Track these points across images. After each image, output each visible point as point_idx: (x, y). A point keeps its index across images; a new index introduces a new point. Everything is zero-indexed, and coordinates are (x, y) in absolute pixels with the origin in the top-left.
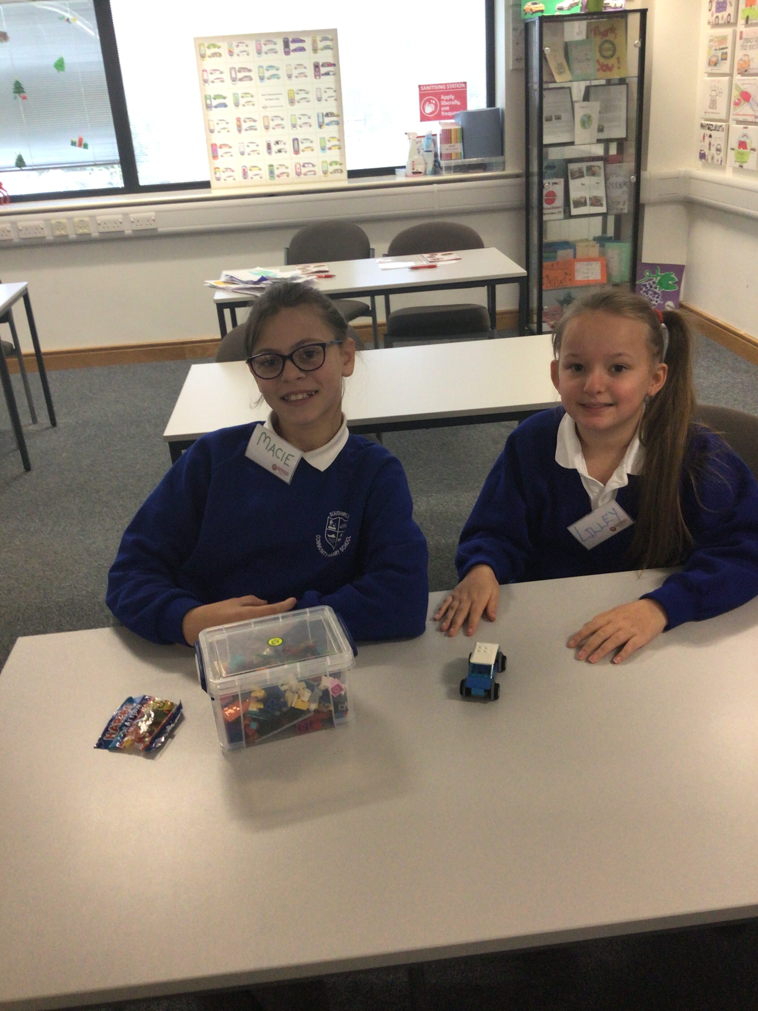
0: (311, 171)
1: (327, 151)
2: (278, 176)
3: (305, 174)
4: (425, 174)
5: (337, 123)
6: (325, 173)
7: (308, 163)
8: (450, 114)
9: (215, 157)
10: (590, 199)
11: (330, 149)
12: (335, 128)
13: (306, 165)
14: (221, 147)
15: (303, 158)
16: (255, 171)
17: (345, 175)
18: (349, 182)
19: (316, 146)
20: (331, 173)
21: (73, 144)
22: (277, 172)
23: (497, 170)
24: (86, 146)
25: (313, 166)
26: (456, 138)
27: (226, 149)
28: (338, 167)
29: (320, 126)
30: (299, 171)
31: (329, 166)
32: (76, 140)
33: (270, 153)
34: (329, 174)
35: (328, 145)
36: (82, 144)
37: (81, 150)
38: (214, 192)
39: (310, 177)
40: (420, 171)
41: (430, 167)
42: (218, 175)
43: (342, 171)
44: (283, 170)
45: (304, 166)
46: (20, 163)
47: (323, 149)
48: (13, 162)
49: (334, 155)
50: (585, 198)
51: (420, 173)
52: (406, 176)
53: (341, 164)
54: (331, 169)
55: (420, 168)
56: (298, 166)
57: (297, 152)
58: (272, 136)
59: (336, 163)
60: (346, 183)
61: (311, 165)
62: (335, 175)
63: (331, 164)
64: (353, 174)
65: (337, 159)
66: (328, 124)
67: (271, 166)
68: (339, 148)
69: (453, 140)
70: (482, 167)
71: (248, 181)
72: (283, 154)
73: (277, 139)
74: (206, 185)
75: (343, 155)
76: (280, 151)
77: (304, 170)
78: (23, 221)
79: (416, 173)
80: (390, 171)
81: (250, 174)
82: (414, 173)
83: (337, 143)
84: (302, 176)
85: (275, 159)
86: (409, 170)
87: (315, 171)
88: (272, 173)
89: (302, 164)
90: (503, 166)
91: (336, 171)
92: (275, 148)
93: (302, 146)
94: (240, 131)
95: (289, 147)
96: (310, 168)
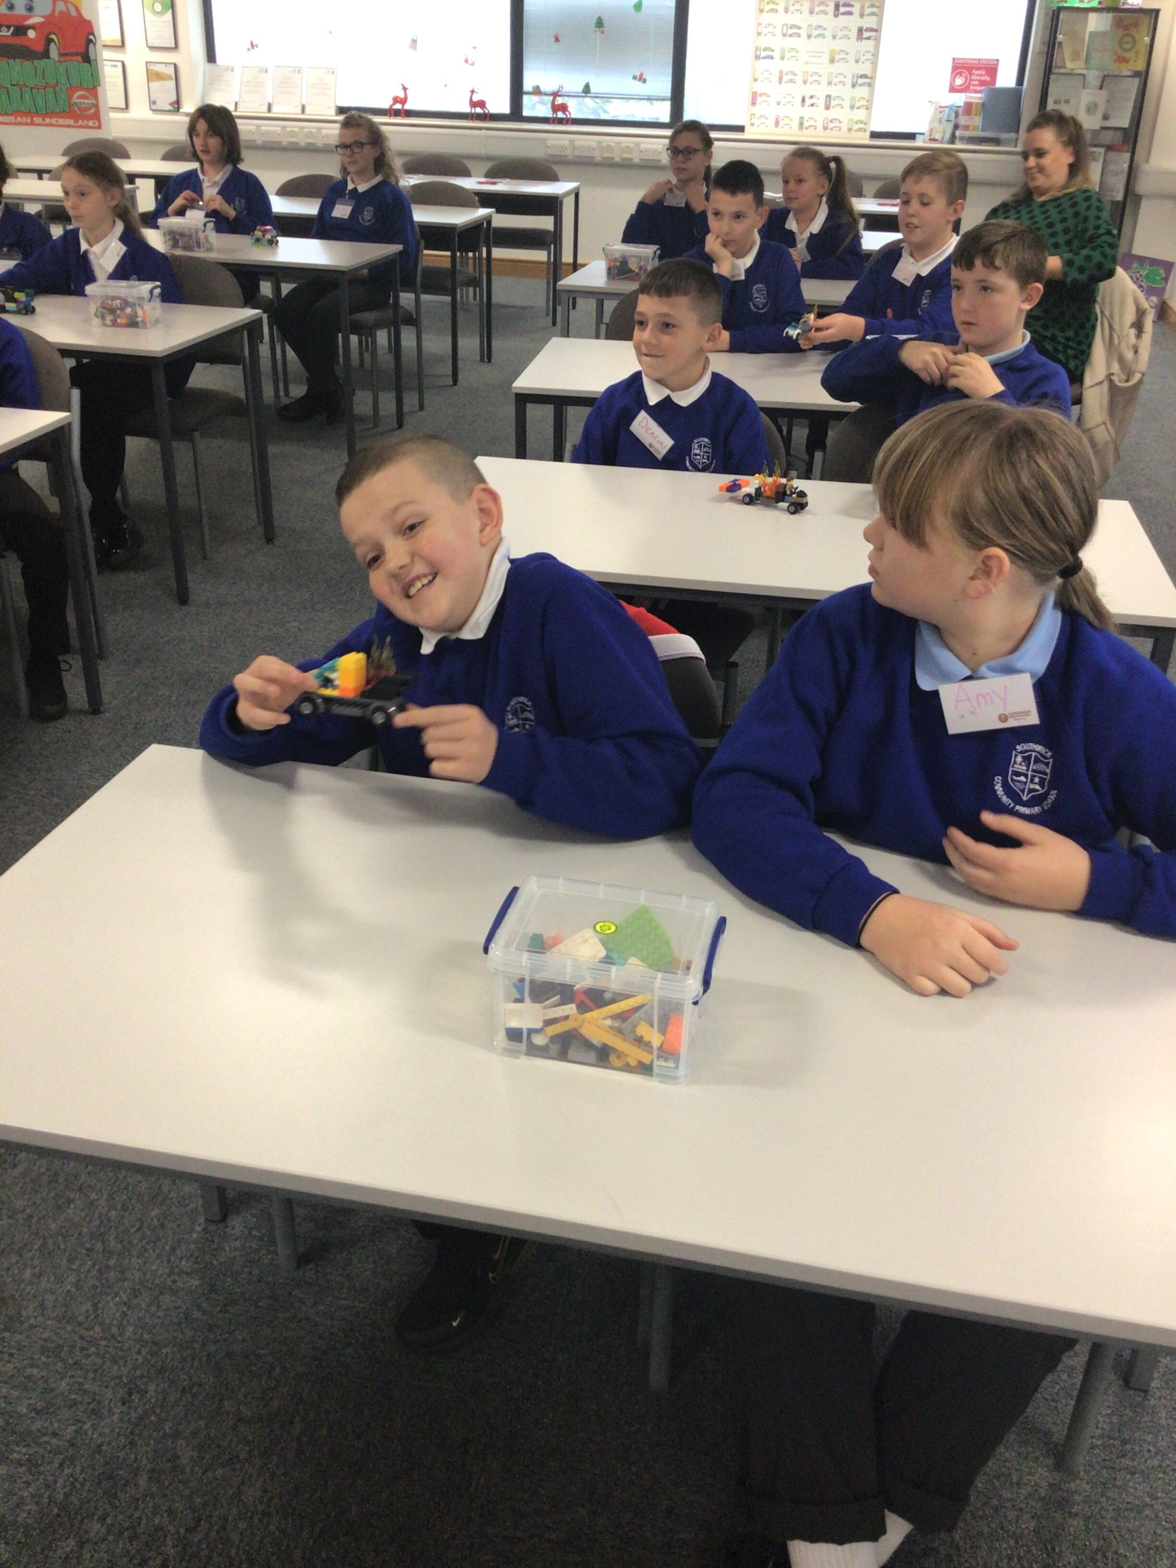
0: (837, 127)
1: (855, 110)
2: (807, 128)
3: (831, 129)
4: (942, 142)
5: (869, 85)
6: (850, 129)
7: (836, 119)
8: (978, 88)
9: (754, 103)
11: (858, 108)
12: (866, 89)
13: (834, 121)
14: (761, 95)
15: (832, 113)
16: (787, 121)
17: (868, 134)
18: (872, 141)
19: (846, 104)
20: (855, 131)
21: (635, 78)
22: (806, 124)
23: (1009, 146)
24: (644, 81)
25: (840, 122)
26: (976, 111)
27: (764, 98)
28: (862, 126)
29: (853, 86)
30: (826, 125)
31: (854, 124)
32: (638, 74)
33: (803, 106)
34: (853, 132)
35: (858, 104)
36: (641, 79)
37: (640, 84)
38: (746, 136)
39: (835, 133)
40: (937, 138)
41: (948, 136)
42: (753, 121)
43: (865, 131)
44: (812, 123)
45: (831, 121)
46: (587, 89)
47: (852, 107)
48: (580, 88)
49: (861, 114)
51: (937, 140)
52: (924, 142)
53: (866, 124)
54: (856, 127)
55: (938, 136)
56: (826, 121)
57: (827, 108)
58: (808, 90)
59: (862, 122)
60: (867, 141)
61: (838, 121)
62: (859, 133)
63: (856, 123)
64: (875, 135)
65: (863, 118)
66: (860, 85)
67: (802, 118)
68: (867, 109)
69: (973, 112)
70: (996, 141)
71: (779, 130)
72: (814, 107)
73: (812, 94)
74: (741, 129)
75: (869, 116)
76: (812, 105)
77: (831, 125)
78: (580, 140)
79: (934, 140)
80: (911, 136)
81: (782, 123)
82: (930, 140)
83: (865, 103)
84: (828, 131)
85: (807, 112)
86: (927, 137)
87: (840, 127)
88: (801, 124)
89: (830, 119)
90: (1016, 142)
91: (860, 130)
92: (808, 102)
93: (833, 103)
94: (780, 82)
95: (821, 103)
96: (837, 124)
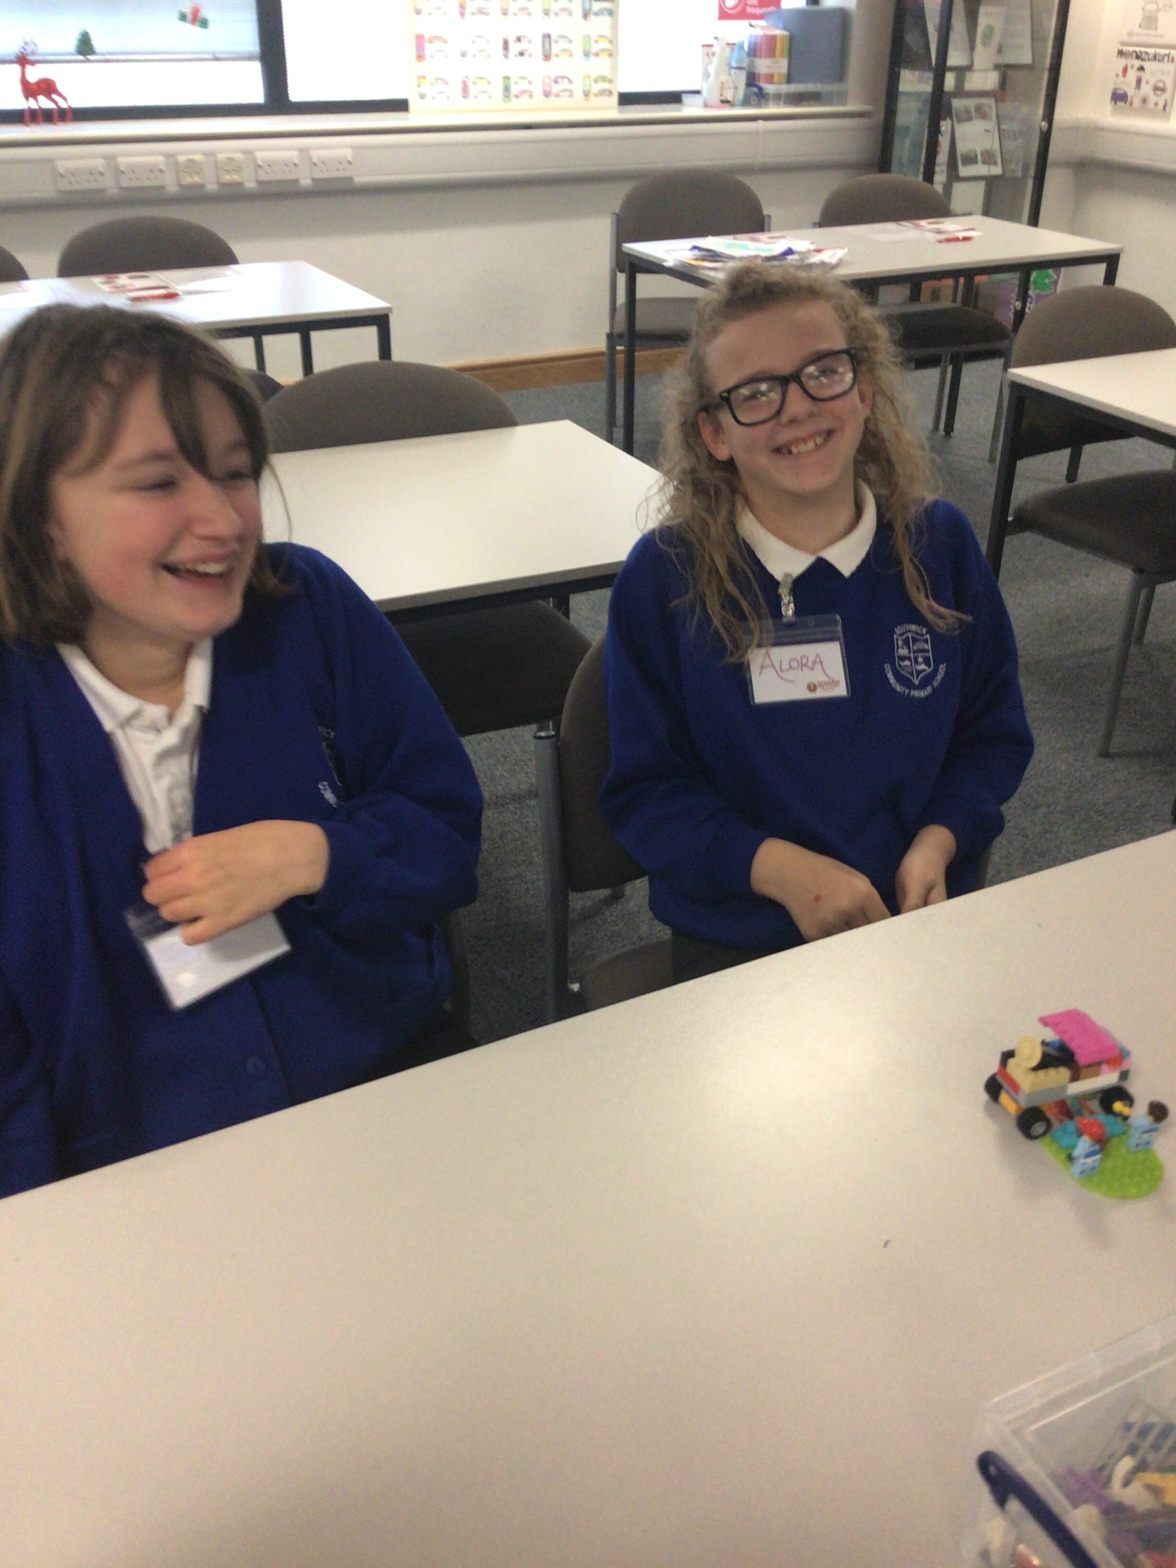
0: (564, 91)
1: (593, 58)
2: (516, 96)
3: (557, 96)
4: (735, 104)
5: (611, 13)
6: (587, 94)
7: (563, 77)
8: (758, 11)
9: (420, 57)
10: (982, 153)
11: (597, 55)
12: (606, 20)
13: (559, 80)
14: (430, 41)
15: (556, 67)
16: (481, 85)
17: (615, 99)
18: (620, 112)
19: (577, 48)
20: (596, 95)
21: (183, 17)
22: (514, 90)
23: (837, 103)
24: (204, 24)
25: (570, 81)
26: (782, 51)
27: (437, 45)
28: (606, 86)
29: (586, 16)
30: (547, 89)
31: (593, 84)
32: (188, 10)
33: (506, 56)
34: (592, 97)
35: (595, 48)
36: (197, 19)
37: (196, 29)
39: (564, 101)
40: (730, 98)
41: (741, 93)
42: (422, 90)
43: (610, 93)
44: (524, 85)
46: (85, 47)
47: (587, 54)
48: (71, 44)
49: (601, 66)
50: (976, 152)
51: (729, 102)
53: (610, 81)
54: (595, 88)
55: (729, 95)
56: (547, 81)
57: (547, 57)
58: (511, 28)
59: (604, 79)
60: (613, 112)
61: (566, 81)
62: (601, 98)
63: (596, 81)
64: (626, 99)
65: (607, 74)
66: (596, 14)
67: (507, 78)
68: (611, 55)
69: (777, 53)
70: (816, 98)
71: (467, 103)
72: (526, 58)
73: (519, 34)
74: (401, 106)
75: (614, 67)
76: (522, 54)
77: (555, 88)
78: (127, 156)
79: (725, 102)
80: (674, 98)
81: (473, 90)
83: (607, 45)
84: (552, 98)
85: (514, 67)
86: (715, 99)
87: (571, 91)
88: (507, 89)
89: (553, 78)
90: (844, 97)
91: (602, 93)
92: (514, 48)
93: (555, 48)
94: (462, 15)
95: (536, 48)
96: (565, 85)
